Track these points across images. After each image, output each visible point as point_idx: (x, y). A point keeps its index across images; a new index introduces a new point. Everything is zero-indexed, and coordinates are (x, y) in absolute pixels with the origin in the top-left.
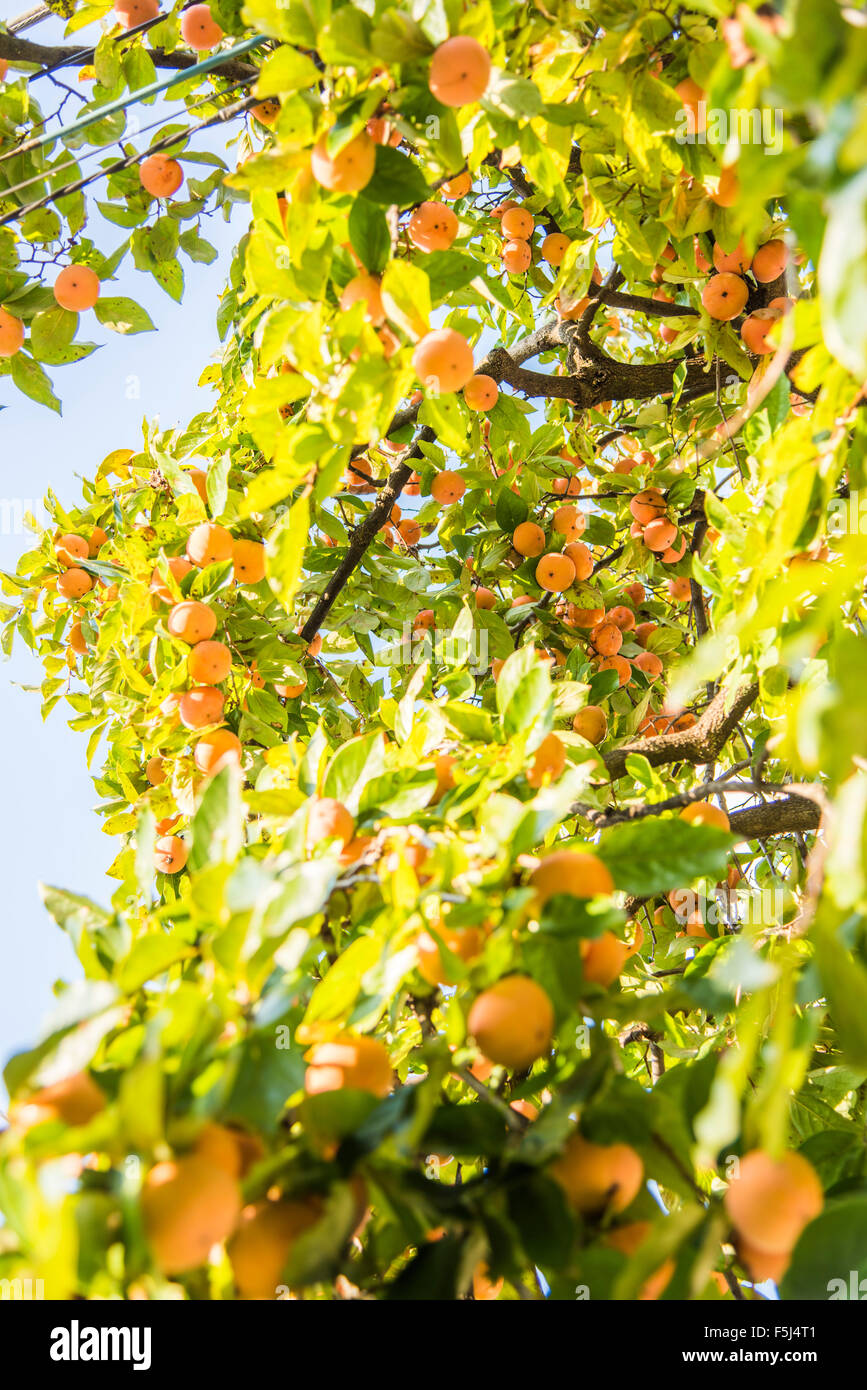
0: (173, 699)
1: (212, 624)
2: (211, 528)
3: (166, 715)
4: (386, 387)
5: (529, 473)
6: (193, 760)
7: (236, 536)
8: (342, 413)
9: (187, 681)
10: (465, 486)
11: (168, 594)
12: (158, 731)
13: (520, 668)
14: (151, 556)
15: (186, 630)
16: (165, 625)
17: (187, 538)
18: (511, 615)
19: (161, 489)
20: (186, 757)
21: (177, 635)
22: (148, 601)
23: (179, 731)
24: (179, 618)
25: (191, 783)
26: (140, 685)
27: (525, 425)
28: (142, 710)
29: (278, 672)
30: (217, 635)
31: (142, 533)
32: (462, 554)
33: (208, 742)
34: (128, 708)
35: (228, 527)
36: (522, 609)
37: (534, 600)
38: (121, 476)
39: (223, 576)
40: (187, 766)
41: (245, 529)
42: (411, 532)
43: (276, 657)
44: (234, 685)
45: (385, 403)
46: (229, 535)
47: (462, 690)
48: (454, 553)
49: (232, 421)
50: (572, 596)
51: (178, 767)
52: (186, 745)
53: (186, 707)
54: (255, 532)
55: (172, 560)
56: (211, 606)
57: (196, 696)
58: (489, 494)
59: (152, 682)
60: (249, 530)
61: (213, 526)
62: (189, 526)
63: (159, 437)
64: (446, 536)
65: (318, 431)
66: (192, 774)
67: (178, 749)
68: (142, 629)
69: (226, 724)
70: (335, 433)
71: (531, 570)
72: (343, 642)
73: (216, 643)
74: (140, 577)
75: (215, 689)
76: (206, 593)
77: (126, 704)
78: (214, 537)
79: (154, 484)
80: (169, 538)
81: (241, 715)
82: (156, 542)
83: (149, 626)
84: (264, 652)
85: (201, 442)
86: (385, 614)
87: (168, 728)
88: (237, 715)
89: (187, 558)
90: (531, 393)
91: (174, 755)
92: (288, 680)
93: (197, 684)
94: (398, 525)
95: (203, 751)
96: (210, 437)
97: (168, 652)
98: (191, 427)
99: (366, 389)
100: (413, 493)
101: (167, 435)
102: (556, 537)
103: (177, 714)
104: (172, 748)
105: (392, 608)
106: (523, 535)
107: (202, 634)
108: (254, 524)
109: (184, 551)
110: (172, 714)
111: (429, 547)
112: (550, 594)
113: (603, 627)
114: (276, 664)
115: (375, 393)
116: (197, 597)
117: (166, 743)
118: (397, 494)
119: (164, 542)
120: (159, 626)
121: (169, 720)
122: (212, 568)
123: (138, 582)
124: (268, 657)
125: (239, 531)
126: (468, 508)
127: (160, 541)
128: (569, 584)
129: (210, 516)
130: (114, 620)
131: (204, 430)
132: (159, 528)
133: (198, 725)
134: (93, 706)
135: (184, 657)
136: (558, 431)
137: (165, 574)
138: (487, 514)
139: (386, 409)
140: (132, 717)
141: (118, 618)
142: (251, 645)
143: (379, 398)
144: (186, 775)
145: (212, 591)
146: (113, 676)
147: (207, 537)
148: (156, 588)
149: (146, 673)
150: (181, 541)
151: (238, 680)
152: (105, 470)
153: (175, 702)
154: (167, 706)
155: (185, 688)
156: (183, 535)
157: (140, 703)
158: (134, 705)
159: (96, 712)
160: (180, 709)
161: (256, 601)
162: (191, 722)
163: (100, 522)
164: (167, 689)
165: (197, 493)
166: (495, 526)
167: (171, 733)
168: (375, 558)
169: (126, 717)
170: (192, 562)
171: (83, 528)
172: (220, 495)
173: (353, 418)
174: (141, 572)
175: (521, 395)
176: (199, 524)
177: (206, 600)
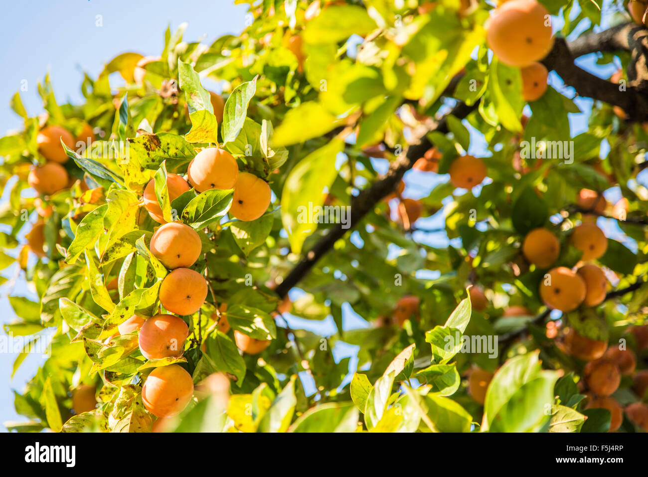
0: (133, 322)
1: (195, 253)
2: (219, 153)
3: (123, 337)
4: (452, 45)
5: (557, 178)
6: (140, 392)
7: (243, 167)
8: (401, 61)
9: (154, 305)
10: (485, 175)
11: (159, 211)
12: (111, 352)
13: (518, 375)
14: (148, 167)
15: (168, 252)
16: (148, 242)
17: (193, 156)
18: (502, 323)
19: (171, 102)
20: (132, 387)
21: (158, 256)
22: (134, 212)
23: (132, 356)
24: (163, 239)
25: (130, 416)
26: (103, 299)
27: (566, 125)
28: (97, 326)
29: (248, 321)
30: (198, 266)
31: (146, 141)
32: (467, 245)
33: (159, 376)
34: (82, 321)
35: (235, 156)
36: (515, 320)
37: (530, 313)
38: (126, 78)
39: (219, 204)
40: (131, 396)
41: (252, 162)
42: (414, 210)
43: (250, 305)
44: (199, 323)
45: (448, 62)
46: (235, 164)
47: (444, 385)
48: (457, 243)
49: (259, 49)
50: (574, 320)
51: (121, 395)
52: (135, 374)
53: (146, 333)
54: (262, 168)
55: (171, 176)
56: (200, 233)
57: (160, 324)
58: (509, 190)
59: (115, 299)
60: (256, 164)
61: (222, 151)
62: (195, 144)
63: (182, 47)
64: (452, 223)
65: (371, 74)
66: (134, 406)
67: (125, 376)
68: (122, 239)
69: (183, 360)
70: (390, 81)
71: (534, 281)
72: (314, 310)
73: (195, 273)
74: (132, 185)
75: (182, 321)
76: (197, 218)
77: (81, 316)
78: (219, 164)
79: (164, 95)
80: (172, 152)
81: (200, 355)
82: (158, 153)
83: (130, 239)
84: (238, 296)
85: (220, 64)
86: (365, 290)
87: (121, 351)
88: (196, 355)
89: (186, 177)
90: (581, 92)
91: (119, 382)
92: (257, 331)
93: (163, 312)
94: (402, 201)
95: (152, 384)
96: (230, 60)
97: (142, 271)
98: (213, 46)
99: (433, 43)
100: (427, 169)
101: (191, 46)
102: (572, 252)
103: (134, 339)
104: (119, 374)
105: (374, 286)
106: (536, 241)
107: (183, 260)
108: (264, 160)
109: (185, 170)
110: (129, 338)
111: (427, 231)
112: (548, 312)
113: (602, 362)
114: (247, 311)
115: (441, 48)
116: (187, 221)
117: (115, 366)
118: (410, 167)
119: (166, 156)
120: (140, 242)
121: (124, 343)
122: (210, 193)
123: (129, 190)
124: (240, 303)
125: (245, 162)
126: (483, 198)
127: (161, 153)
128: (574, 306)
129: (220, 139)
130: (93, 224)
131: (225, 52)
132: (164, 140)
133: (154, 355)
134: (44, 311)
135: (159, 280)
136: (597, 141)
137: (161, 189)
138: (502, 210)
139: (447, 68)
140: (85, 331)
141: (99, 224)
142: (225, 286)
143: (443, 54)
144: (126, 405)
145: (204, 218)
146: (72, 284)
147: (213, 161)
148: (145, 201)
149: (112, 287)
150: (184, 158)
151: (204, 318)
152: (111, 68)
153: (136, 325)
154: (125, 328)
155: (150, 313)
156: (187, 153)
157: (96, 318)
158: (90, 319)
159: (45, 318)
160: (139, 334)
161: (244, 240)
162: (147, 351)
163: (92, 122)
164: (132, 309)
165: (212, 113)
166: (507, 225)
167: (122, 358)
168: (370, 228)
169: (78, 330)
170: (190, 184)
171: (73, 123)
172: (237, 121)
173: (411, 69)
174: (134, 180)
175: (569, 92)
176: (206, 145)
177: (196, 226)
